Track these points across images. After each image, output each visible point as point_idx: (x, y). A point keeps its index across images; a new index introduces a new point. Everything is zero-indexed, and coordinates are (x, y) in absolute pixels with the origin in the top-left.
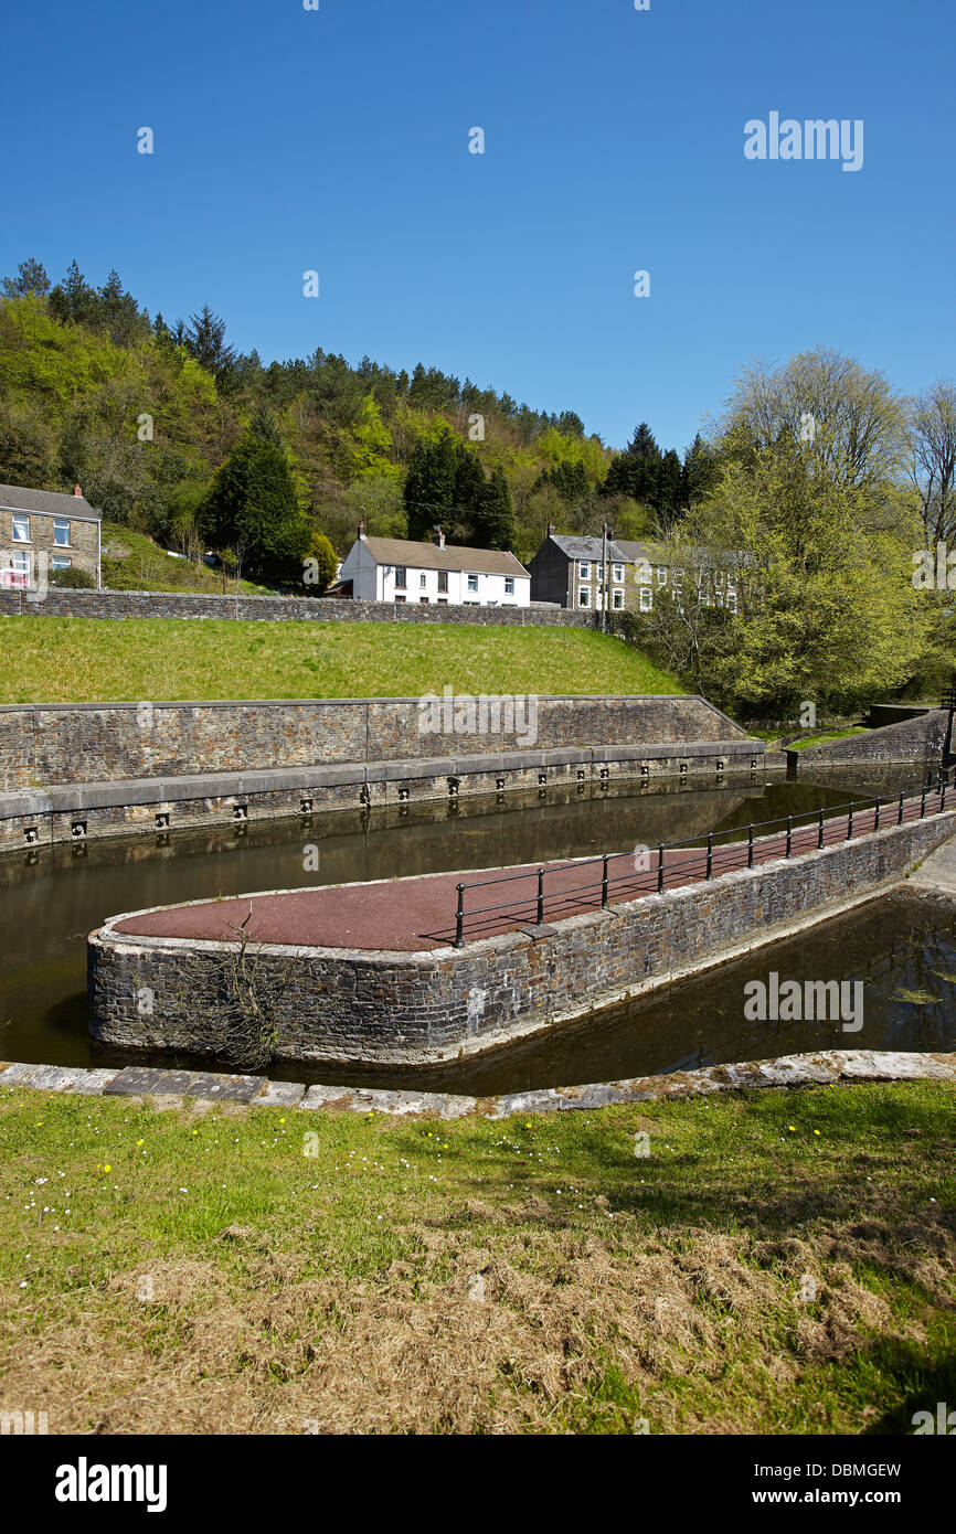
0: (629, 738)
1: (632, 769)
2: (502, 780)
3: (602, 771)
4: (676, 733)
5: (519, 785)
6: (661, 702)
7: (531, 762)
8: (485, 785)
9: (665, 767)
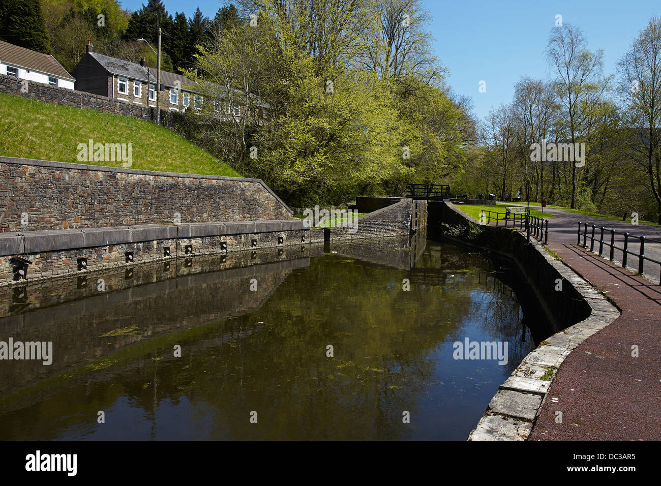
0: (205, 215)
1: (213, 244)
2: (85, 260)
3: (186, 247)
4: (243, 213)
5: (105, 265)
6: (231, 183)
7: (117, 238)
8: (64, 266)
9: (240, 243)
